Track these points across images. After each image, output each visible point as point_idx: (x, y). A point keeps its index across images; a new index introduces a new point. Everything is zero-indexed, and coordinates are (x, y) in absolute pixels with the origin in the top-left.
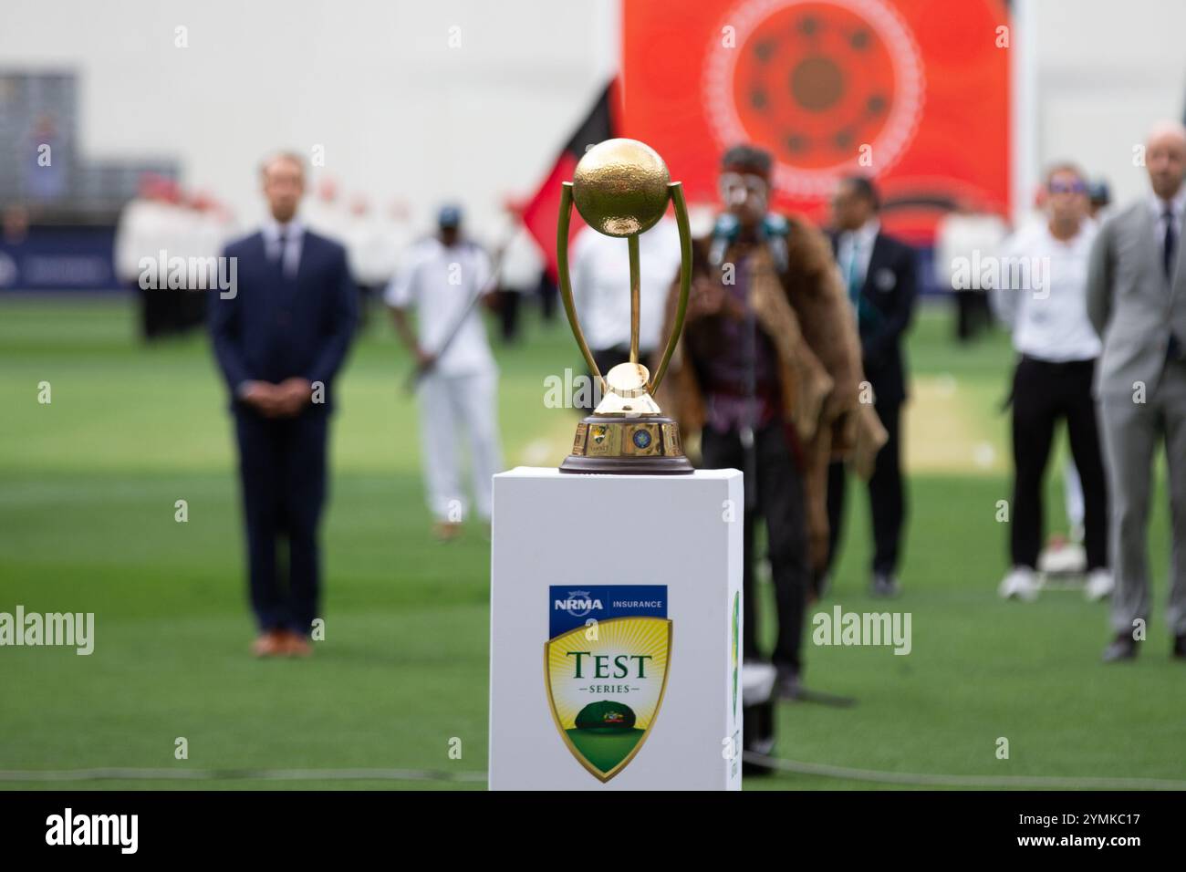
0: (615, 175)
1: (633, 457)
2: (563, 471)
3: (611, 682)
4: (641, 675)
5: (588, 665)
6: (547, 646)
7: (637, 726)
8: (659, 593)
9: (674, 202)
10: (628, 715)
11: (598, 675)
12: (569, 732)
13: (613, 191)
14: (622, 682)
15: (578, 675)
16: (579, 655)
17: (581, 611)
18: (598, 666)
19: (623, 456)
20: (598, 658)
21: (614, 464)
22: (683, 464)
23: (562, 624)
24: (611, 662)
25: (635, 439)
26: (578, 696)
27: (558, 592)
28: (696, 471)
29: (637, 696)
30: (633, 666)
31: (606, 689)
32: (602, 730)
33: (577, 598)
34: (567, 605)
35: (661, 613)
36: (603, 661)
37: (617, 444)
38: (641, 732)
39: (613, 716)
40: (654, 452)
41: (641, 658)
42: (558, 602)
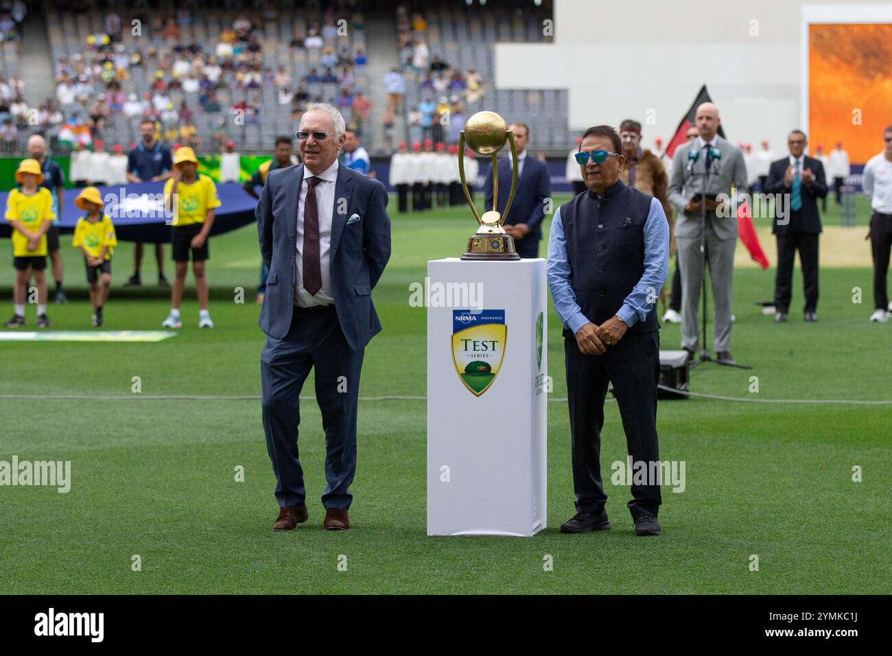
0: (481, 127)
1: (492, 252)
2: (462, 259)
3: (480, 352)
4: (494, 350)
5: (470, 345)
6: (452, 336)
7: (492, 372)
8: (501, 313)
9: (509, 139)
10: (488, 367)
11: (475, 350)
12: (462, 375)
13: (481, 135)
14: (485, 353)
15: (466, 350)
16: (466, 341)
17: (467, 321)
18: (475, 346)
19: (488, 252)
20: (475, 342)
21: (482, 256)
22: (517, 256)
23: (458, 327)
24: (480, 344)
25: (492, 245)
26: (466, 359)
27: (457, 313)
28: (522, 259)
29: (492, 359)
30: (490, 345)
31: (478, 356)
32: (477, 374)
33: (465, 315)
34: (461, 319)
35: (502, 322)
36: (477, 344)
37: (485, 247)
38: (494, 374)
39: (481, 368)
40: (501, 250)
41: (494, 342)
42: (457, 317)
